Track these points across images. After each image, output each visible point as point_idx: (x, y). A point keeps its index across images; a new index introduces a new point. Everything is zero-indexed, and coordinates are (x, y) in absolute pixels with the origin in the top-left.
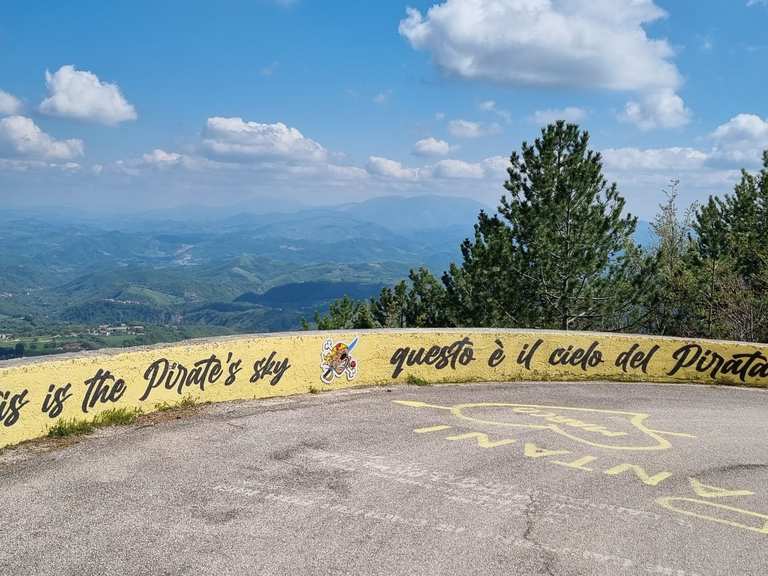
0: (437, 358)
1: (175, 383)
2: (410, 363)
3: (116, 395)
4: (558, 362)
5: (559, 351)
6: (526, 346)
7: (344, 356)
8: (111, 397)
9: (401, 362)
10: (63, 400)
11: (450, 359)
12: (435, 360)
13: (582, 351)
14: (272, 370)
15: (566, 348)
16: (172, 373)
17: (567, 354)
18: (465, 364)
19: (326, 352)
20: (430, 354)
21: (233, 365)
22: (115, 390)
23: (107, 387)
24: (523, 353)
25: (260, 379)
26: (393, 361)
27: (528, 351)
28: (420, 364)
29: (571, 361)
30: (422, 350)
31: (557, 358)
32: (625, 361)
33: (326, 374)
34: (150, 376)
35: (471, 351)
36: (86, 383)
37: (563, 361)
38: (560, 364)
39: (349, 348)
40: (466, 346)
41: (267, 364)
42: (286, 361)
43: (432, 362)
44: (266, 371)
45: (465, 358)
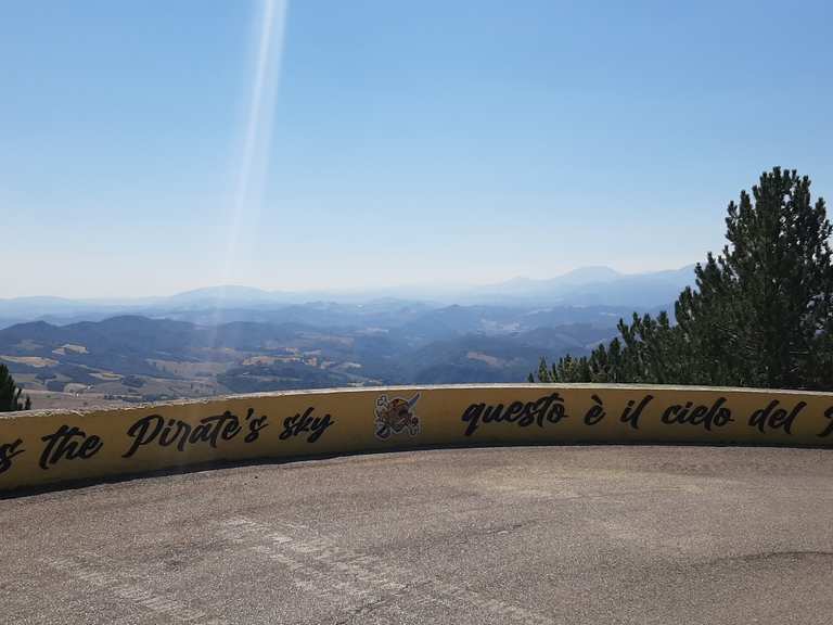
0: (521, 415)
1: (173, 439)
2: (486, 420)
3: (88, 452)
4: (673, 422)
5: (676, 409)
6: (632, 403)
7: (404, 412)
8: (81, 453)
9: (475, 420)
10: (11, 457)
11: (536, 416)
12: (518, 417)
13: (705, 408)
14: (309, 426)
15: (683, 405)
16: (169, 430)
17: (686, 411)
18: (555, 421)
19: (379, 409)
20: (511, 410)
21: (254, 421)
22: (86, 446)
23: (75, 444)
24: (627, 410)
25: (292, 437)
26: (465, 418)
27: (634, 408)
28: (499, 421)
29: (691, 419)
30: (501, 407)
31: (672, 416)
32: (761, 421)
33: (381, 432)
34: (137, 433)
35: (562, 408)
36: (44, 439)
37: (680, 419)
38: (677, 423)
39: (408, 405)
40: (554, 402)
41: (301, 420)
42: (328, 417)
43: (515, 419)
44: (301, 427)
45: (555, 416)
